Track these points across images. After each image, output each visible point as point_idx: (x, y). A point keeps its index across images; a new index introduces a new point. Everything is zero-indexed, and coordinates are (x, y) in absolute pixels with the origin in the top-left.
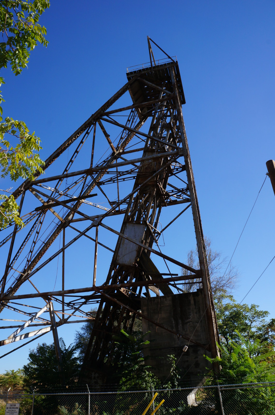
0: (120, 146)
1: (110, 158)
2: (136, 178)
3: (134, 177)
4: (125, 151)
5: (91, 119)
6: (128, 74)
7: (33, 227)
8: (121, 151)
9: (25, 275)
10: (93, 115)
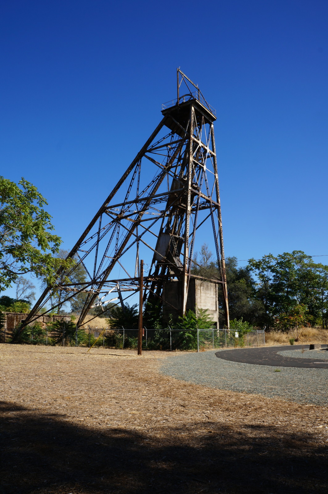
0: (168, 162)
1: (162, 172)
2: (167, 201)
3: (166, 200)
4: (173, 166)
5: (138, 156)
6: (162, 111)
7: (114, 230)
8: (170, 165)
9: (116, 259)
10: (139, 153)
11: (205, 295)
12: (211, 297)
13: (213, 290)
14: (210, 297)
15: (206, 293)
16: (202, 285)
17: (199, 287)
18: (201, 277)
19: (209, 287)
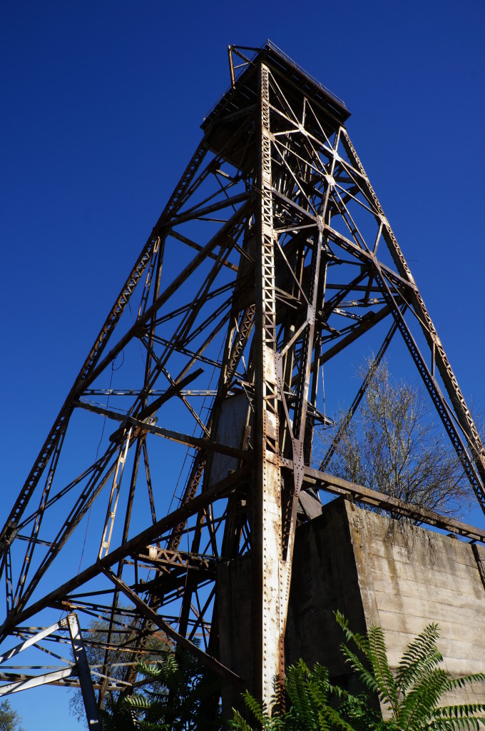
11: (423, 589)
12: (462, 607)
13: (469, 572)
14: (457, 602)
15: (427, 582)
16: (399, 537)
17: (379, 546)
18: (383, 497)
19: (444, 556)
